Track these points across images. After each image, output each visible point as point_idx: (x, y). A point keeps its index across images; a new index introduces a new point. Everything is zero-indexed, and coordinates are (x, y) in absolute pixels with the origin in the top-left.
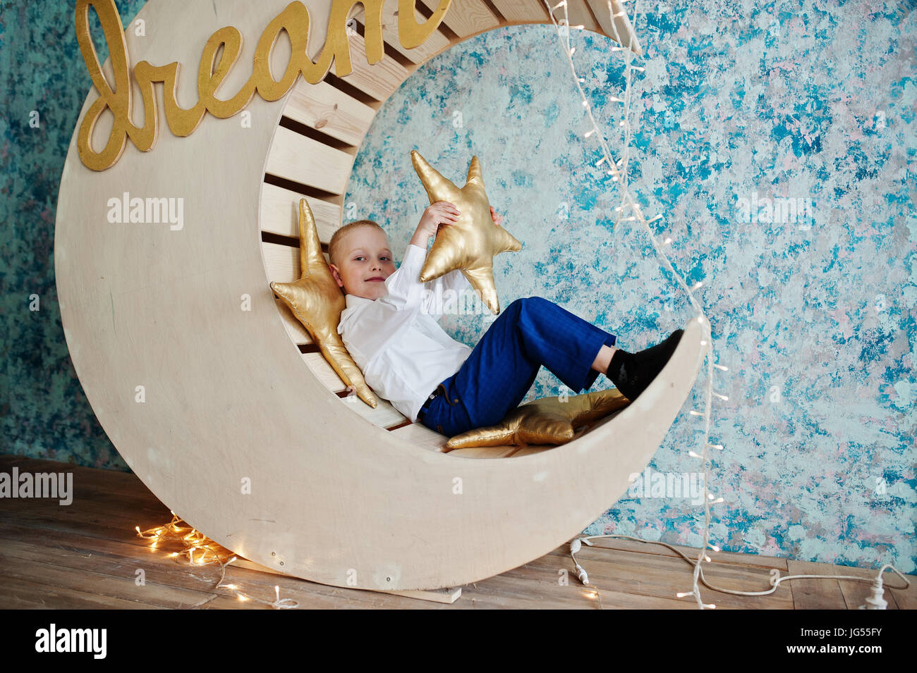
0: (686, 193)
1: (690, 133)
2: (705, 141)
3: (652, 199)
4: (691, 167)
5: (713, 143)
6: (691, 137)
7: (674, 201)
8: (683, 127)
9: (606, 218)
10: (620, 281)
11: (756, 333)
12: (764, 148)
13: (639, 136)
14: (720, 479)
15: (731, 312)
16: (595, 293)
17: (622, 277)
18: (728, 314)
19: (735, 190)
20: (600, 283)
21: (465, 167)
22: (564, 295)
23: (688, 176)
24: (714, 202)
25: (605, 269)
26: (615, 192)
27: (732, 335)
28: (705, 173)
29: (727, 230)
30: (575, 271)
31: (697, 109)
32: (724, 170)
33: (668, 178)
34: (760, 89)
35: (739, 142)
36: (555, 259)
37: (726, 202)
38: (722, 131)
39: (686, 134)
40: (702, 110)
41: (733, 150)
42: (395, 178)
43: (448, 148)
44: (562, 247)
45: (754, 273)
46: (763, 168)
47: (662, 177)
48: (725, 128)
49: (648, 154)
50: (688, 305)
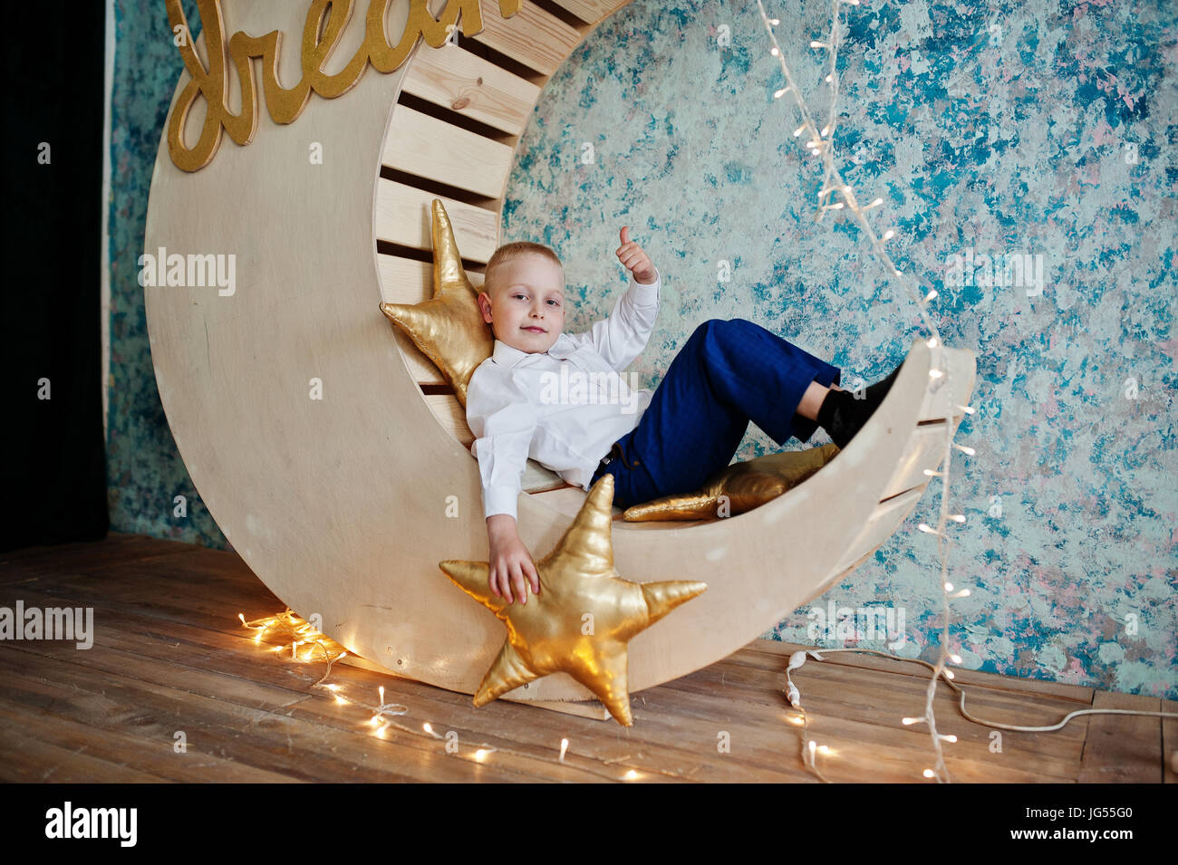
0: (956, 183)
1: (961, 101)
2: (982, 111)
3: (909, 194)
4: (962, 148)
5: (993, 114)
6: (963, 106)
7: (940, 195)
8: (951, 93)
9: (847, 221)
10: (867, 306)
11: (1054, 374)
12: (1065, 117)
13: (891, 108)
14: (1001, 576)
15: (1018, 346)
16: (832, 323)
17: (869, 302)
18: (1013, 348)
19: (1024, 178)
20: (840, 309)
21: (664, 160)
22: (793, 327)
23: (958, 160)
24: (995, 195)
25: (846, 290)
26: (859, 186)
27: (1020, 378)
28: (981, 154)
29: (1012, 233)
30: (807, 294)
31: (971, 67)
32: (1009, 150)
33: (931, 164)
34: (1060, 34)
35: (1031, 110)
36: (780, 279)
37: (1011, 194)
38: (1006, 96)
39: (956, 102)
40: (978, 69)
41: (1021, 122)
42: (577, 178)
43: (643, 136)
44: (790, 262)
45: (1051, 291)
46: (1064, 144)
47: (923, 163)
48: (1010, 92)
49: (904, 132)
50: (958, 338)
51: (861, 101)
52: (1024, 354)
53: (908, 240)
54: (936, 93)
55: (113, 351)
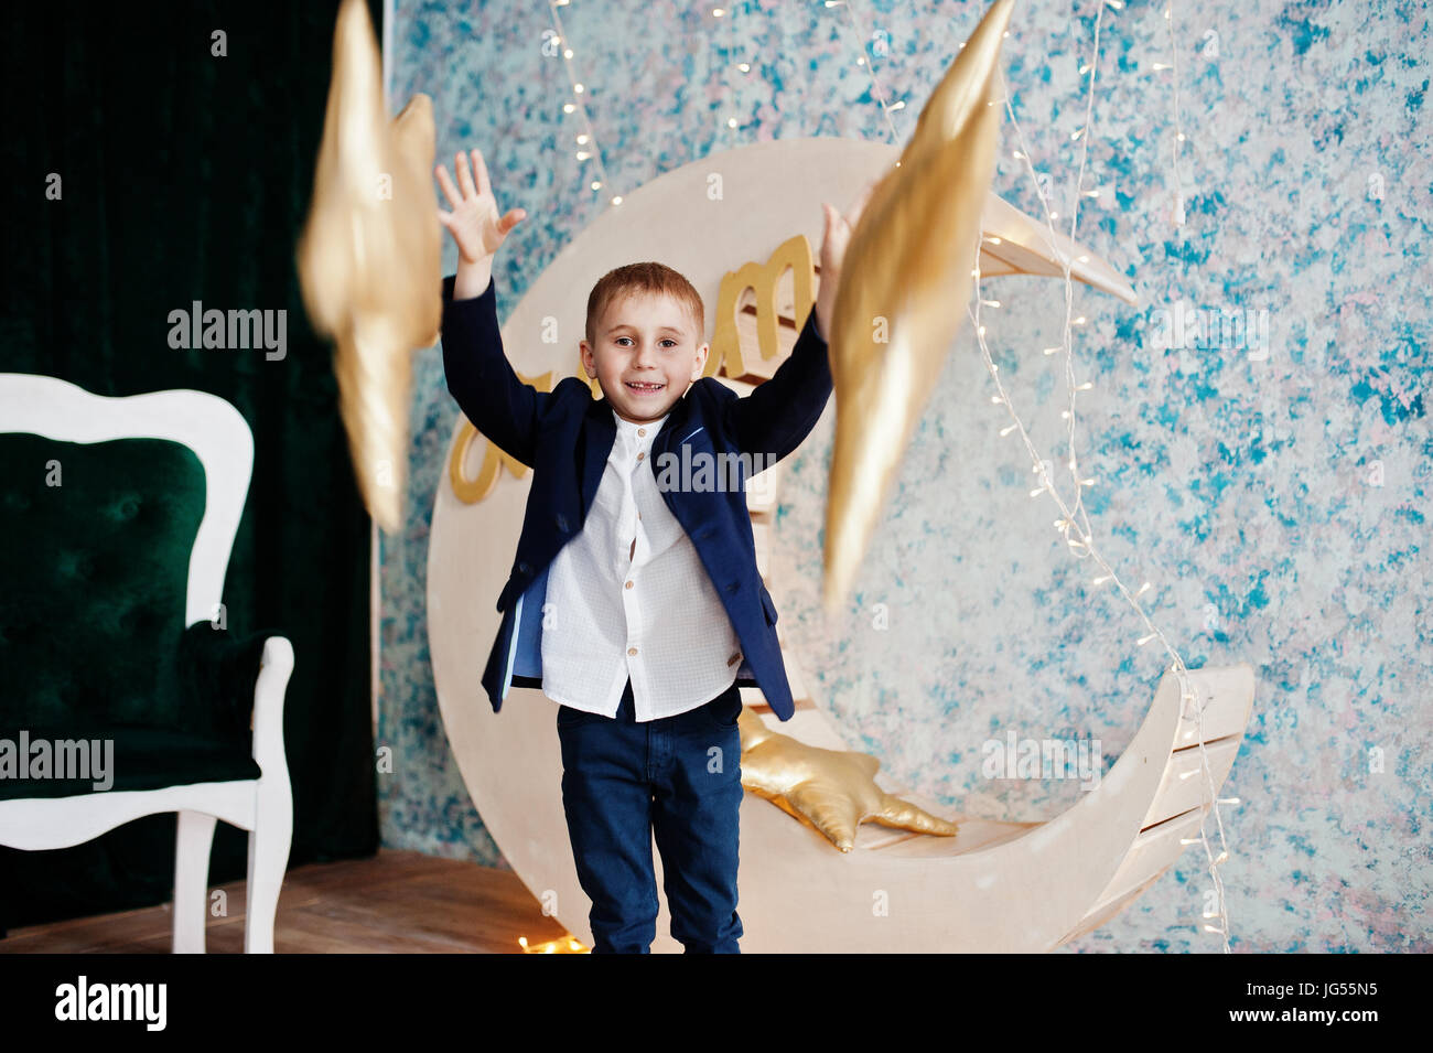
0: (1233, 484)
1: (1233, 401)
2: (1256, 410)
3: (1187, 496)
4: (1238, 449)
5: (1266, 413)
6: (1235, 406)
7: (1218, 496)
8: (1222, 393)
9: (1125, 524)
10: (1150, 611)
11: (1350, 682)
12: (1341, 415)
13: (1163, 409)
14: (1310, 899)
15: (1309, 652)
16: (1116, 629)
17: (1153, 607)
18: (1305, 655)
19: (1303, 477)
20: (1123, 614)
21: (936, 463)
22: (1075, 633)
23: (1235, 461)
24: (1275, 496)
26: (1135, 488)
27: (1314, 686)
28: (1258, 455)
29: (1295, 535)
30: (1088, 599)
31: (1240, 367)
32: (1285, 449)
33: (1208, 465)
34: (1329, 333)
35: (1304, 409)
36: (1059, 584)
37: (1290, 494)
38: (1279, 395)
39: (1228, 403)
40: (1248, 369)
41: (1295, 421)
44: (1069, 566)
45: (1339, 595)
46: (1342, 442)
47: (1198, 465)
48: (1282, 391)
49: (1177, 433)
50: (1246, 644)
51: (1132, 402)
52: (1316, 661)
53: (1188, 543)
54: (1207, 393)
55: (383, 659)
